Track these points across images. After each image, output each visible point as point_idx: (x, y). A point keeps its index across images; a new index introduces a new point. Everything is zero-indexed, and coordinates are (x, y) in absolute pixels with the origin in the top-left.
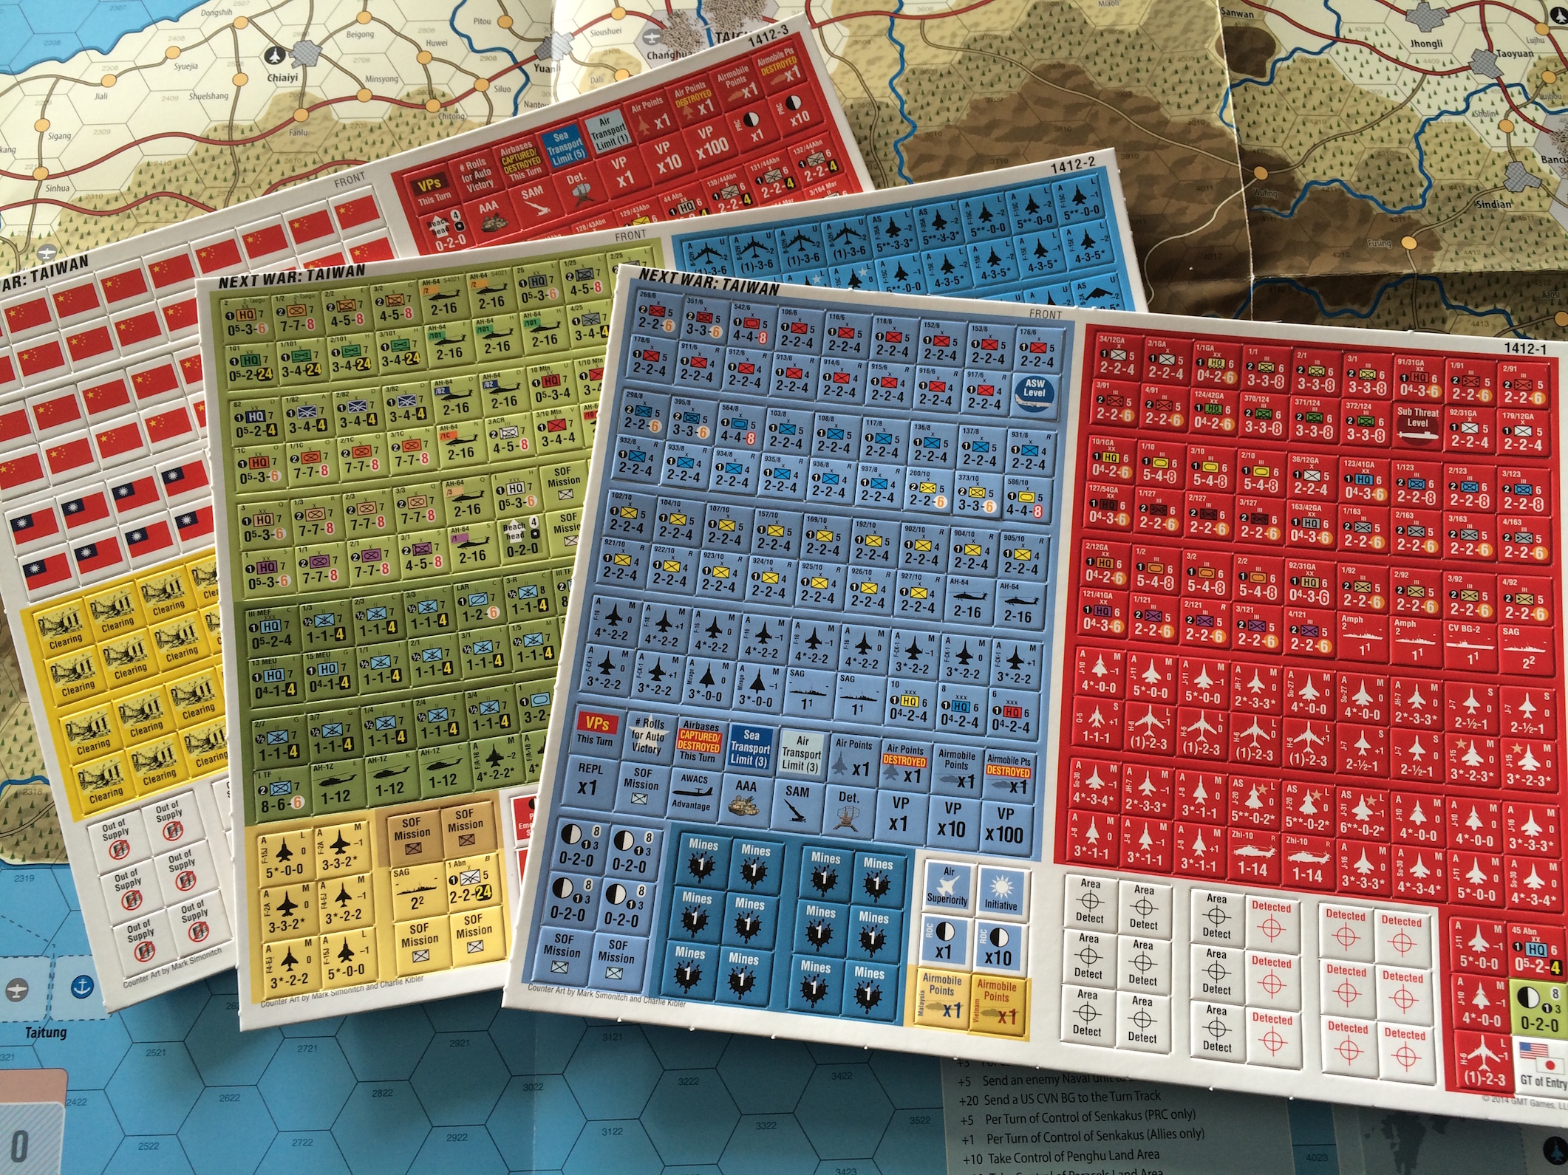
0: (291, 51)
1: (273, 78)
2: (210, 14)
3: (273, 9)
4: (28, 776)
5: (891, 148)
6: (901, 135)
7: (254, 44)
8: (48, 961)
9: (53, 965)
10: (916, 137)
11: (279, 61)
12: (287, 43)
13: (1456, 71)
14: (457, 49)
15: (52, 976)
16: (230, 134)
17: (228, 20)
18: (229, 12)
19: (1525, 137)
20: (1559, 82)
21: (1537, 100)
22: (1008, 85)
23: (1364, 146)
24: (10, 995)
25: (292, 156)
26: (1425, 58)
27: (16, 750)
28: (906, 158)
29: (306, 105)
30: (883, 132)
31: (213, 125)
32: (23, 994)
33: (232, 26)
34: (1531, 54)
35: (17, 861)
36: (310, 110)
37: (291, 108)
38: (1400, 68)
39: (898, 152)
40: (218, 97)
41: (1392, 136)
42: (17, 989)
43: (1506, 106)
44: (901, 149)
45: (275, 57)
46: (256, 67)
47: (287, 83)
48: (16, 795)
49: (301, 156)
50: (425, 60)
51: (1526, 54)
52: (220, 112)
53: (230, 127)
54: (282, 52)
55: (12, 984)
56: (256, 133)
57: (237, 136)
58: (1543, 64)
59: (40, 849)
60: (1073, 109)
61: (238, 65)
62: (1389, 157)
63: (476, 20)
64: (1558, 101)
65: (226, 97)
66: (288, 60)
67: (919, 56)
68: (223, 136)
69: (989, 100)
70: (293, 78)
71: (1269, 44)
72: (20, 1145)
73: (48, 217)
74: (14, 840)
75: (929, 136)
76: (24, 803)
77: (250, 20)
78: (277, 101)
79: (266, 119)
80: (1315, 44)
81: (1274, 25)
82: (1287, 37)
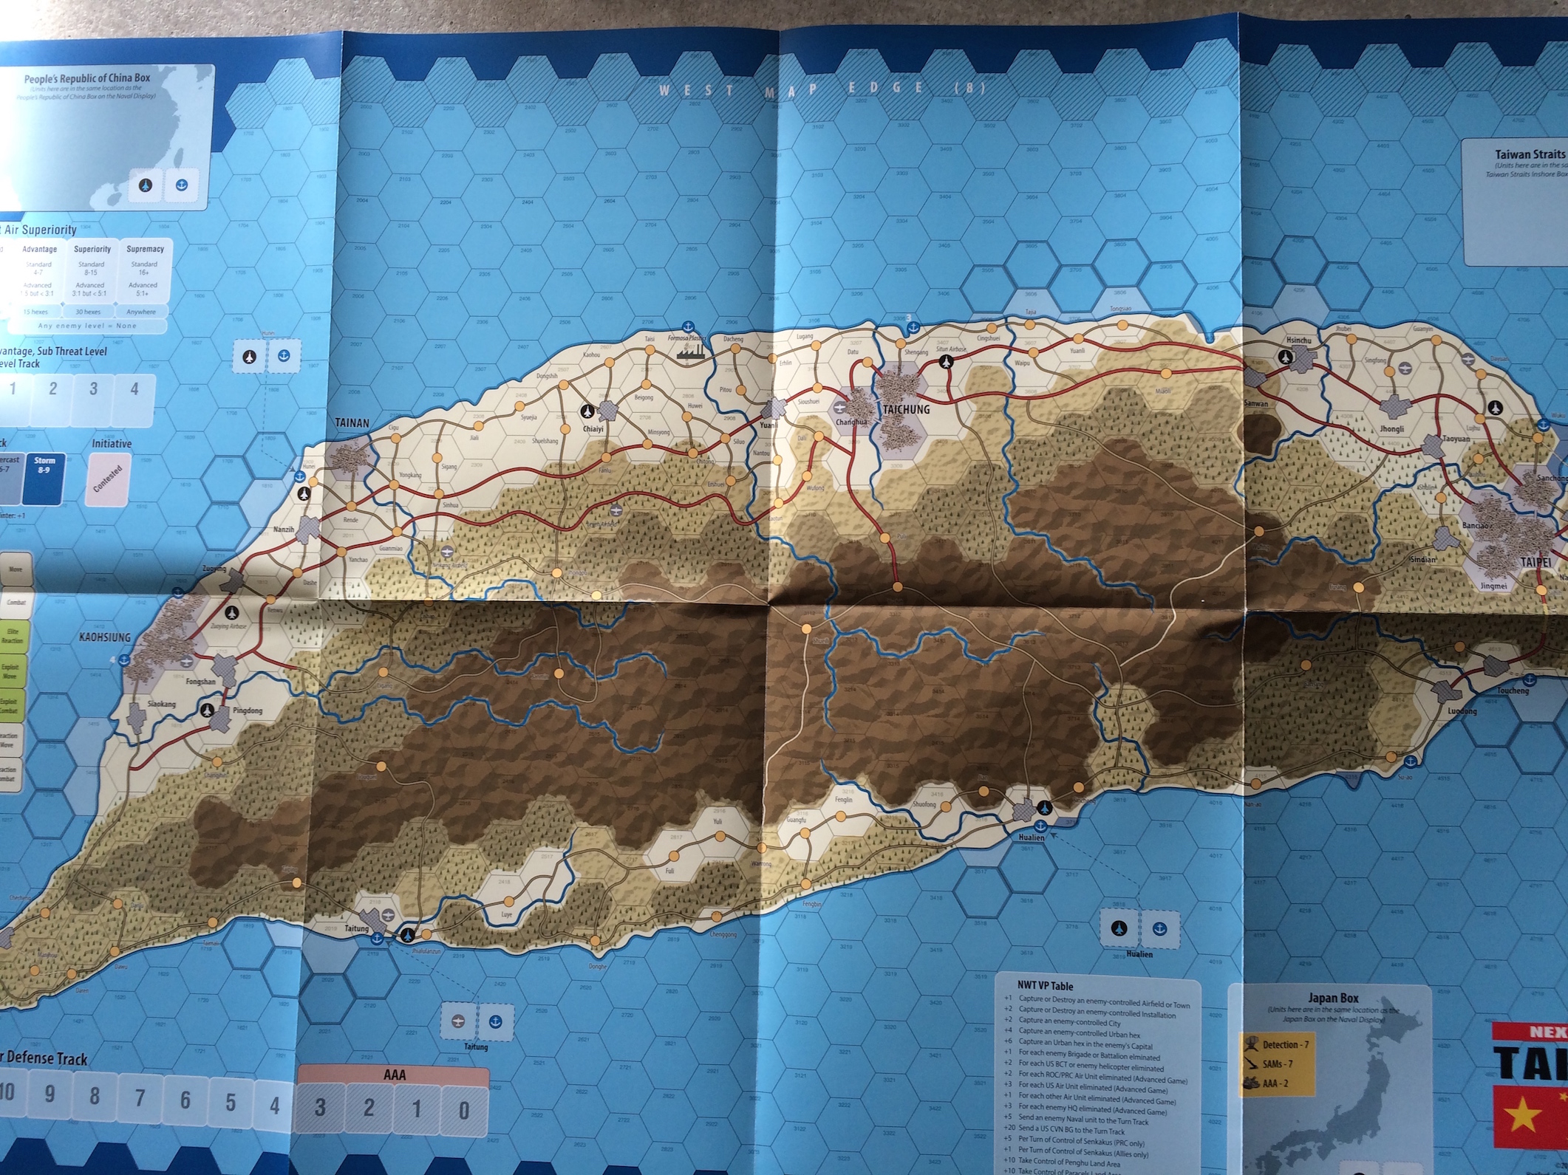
0: (598, 409)
1: (587, 429)
2: (543, 376)
3: (585, 375)
4: (457, 894)
5: (1001, 500)
6: (1008, 492)
7: (574, 403)
8: (475, 1006)
9: (478, 1008)
10: (1018, 493)
11: (591, 416)
12: (596, 403)
13: (1410, 452)
14: (708, 411)
15: (478, 1015)
16: (561, 471)
17: (555, 382)
18: (556, 376)
19: (1454, 507)
20: (1485, 463)
21: (1467, 477)
22: (1085, 454)
23: (1336, 511)
24: (454, 1024)
25: (601, 487)
26: (1389, 441)
27: (449, 877)
28: (1010, 509)
29: (609, 451)
30: (995, 489)
31: (549, 462)
32: (462, 1024)
33: (558, 387)
34: (1468, 439)
35: (454, 945)
36: (612, 454)
37: (600, 452)
38: (1370, 448)
39: (1005, 504)
40: (552, 442)
41: (1356, 503)
42: (458, 1021)
43: (1443, 481)
44: (1007, 502)
45: (588, 413)
46: (575, 420)
47: (596, 433)
48: (451, 906)
49: (607, 487)
50: (688, 418)
51: (1464, 440)
52: (553, 453)
53: (560, 465)
54: (592, 409)
55: (456, 1017)
56: (577, 470)
57: (565, 472)
58: (1476, 448)
59: (467, 939)
60: (1130, 475)
61: (564, 418)
62: (1352, 520)
63: (721, 388)
64: (1482, 479)
65: (556, 442)
66: (597, 416)
67: (1026, 429)
68: (555, 471)
69: (1071, 466)
70: (601, 430)
71: (1275, 427)
72: (464, 1110)
73: (446, 525)
74: (452, 932)
75: (1028, 494)
76: (456, 910)
77: (570, 383)
78: (590, 446)
79: (583, 460)
80: (1310, 427)
81: (1282, 412)
82: (1290, 421)
